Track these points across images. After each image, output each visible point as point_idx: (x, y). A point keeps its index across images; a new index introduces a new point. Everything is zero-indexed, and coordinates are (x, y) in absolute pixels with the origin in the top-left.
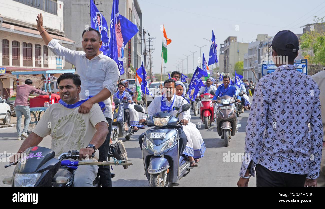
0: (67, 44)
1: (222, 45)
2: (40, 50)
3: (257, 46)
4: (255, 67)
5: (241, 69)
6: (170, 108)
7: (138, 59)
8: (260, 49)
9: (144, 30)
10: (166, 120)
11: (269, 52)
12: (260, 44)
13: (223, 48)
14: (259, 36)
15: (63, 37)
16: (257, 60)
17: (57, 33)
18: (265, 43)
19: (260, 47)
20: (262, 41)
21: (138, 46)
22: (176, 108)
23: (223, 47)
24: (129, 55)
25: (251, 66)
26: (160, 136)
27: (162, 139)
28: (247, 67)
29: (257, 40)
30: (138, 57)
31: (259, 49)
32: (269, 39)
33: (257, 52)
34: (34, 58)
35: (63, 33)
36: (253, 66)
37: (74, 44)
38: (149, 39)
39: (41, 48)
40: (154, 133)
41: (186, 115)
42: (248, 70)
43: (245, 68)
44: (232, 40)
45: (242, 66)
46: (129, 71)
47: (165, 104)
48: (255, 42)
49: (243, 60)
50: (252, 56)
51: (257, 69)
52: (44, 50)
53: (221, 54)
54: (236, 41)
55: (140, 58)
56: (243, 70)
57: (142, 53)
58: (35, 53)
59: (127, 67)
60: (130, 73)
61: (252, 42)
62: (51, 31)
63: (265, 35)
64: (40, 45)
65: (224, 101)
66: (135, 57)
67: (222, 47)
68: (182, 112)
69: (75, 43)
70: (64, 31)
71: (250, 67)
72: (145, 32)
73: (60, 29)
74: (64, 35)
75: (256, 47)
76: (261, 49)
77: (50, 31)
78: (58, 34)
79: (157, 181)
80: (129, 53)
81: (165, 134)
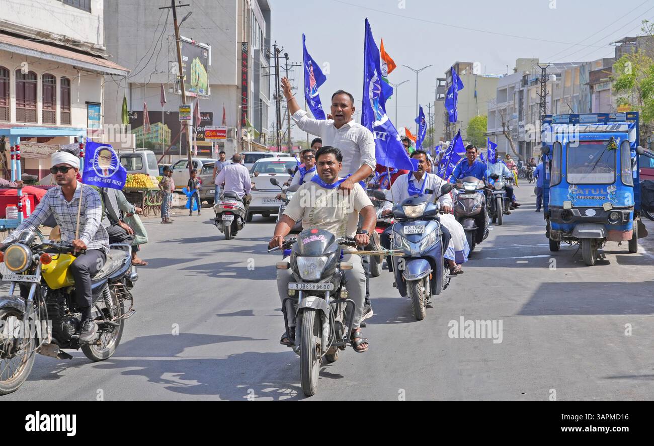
0: (111, 74)
1: (440, 80)
2: (52, 87)
3: (515, 83)
4: (511, 128)
5: (482, 131)
6: (421, 191)
7: (261, 109)
8: (523, 90)
9: (275, 46)
10: (421, 208)
11: (541, 96)
12: (522, 78)
13: (444, 86)
14: (519, 61)
15: (103, 58)
16: (516, 114)
17: (89, 50)
18: (534, 78)
19: (523, 86)
20: (527, 73)
21: (262, 80)
22: (429, 190)
23: (441, 84)
24: (243, 100)
25: (503, 125)
26: (417, 230)
27: (420, 235)
28: (495, 128)
29: (516, 70)
30: (261, 106)
31: (521, 89)
32: (542, 69)
33: (517, 97)
34: (40, 105)
35: (103, 50)
36: (508, 127)
37: (126, 75)
38: (287, 65)
39: (55, 83)
40: (407, 227)
41: (446, 200)
42: (497, 135)
43: (490, 131)
44: (462, 70)
45: (484, 126)
46: (243, 134)
47: (413, 185)
48: (512, 75)
49: (486, 114)
50: (506, 104)
51: (515, 134)
52: (61, 87)
53: (437, 100)
54: (470, 73)
55: (267, 106)
56: (486, 135)
57: (272, 96)
58: (43, 95)
59: (239, 126)
60: (244, 138)
61: (505, 76)
62: (77, 45)
63: (533, 60)
64: (52, 77)
65: (468, 186)
66: (255, 103)
67: (440, 86)
68: (442, 195)
69: (128, 72)
70: (104, 46)
71: (502, 129)
72: (277, 51)
73: (96, 43)
74: (106, 56)
75: (513, 85)
76: (525, 89)
77: (74, 45)
78: (93, 53)
79: (419, 291)
80: (242, 95)
81: (423, 227)
